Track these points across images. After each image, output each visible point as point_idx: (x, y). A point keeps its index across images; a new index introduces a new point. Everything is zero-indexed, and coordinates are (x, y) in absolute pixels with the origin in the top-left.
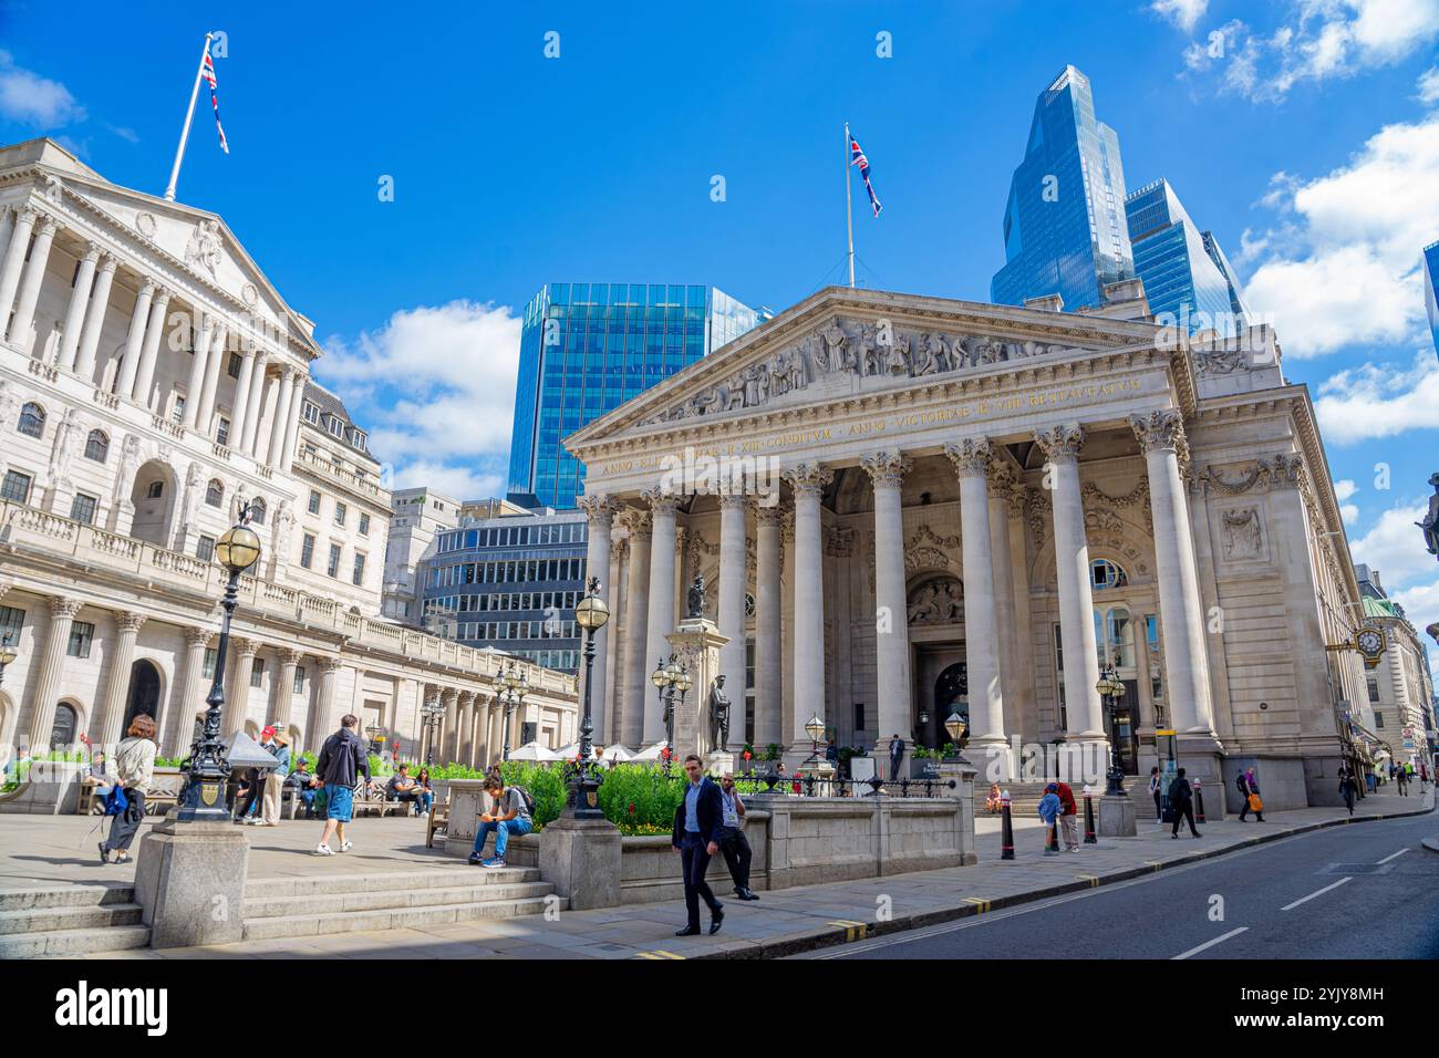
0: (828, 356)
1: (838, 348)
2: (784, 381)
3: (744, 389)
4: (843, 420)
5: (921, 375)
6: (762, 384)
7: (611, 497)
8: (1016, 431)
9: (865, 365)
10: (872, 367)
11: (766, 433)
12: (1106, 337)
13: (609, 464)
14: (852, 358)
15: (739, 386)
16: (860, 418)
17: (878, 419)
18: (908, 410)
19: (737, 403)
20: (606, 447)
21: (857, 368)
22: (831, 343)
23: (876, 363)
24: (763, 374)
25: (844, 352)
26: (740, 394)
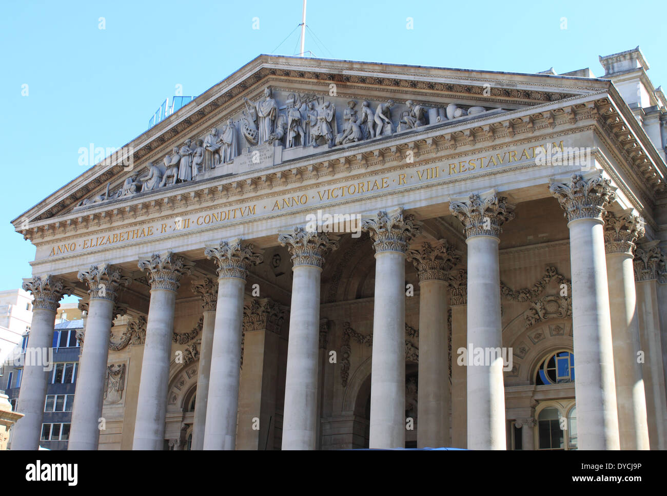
0: (258, 128)
1: (267, 119)
2: (217, 156)
3: (178, 165)
4: (268, 195)
5: (341, 144)
6: (197, 160)
7: (53, 279)
8: (434, 202)
9: (291, 136)
10: (297, 138)
11: (196, 211)
12: (527, 94)
13: (56, 245)
14: (280, 130)
15: (175, 160)
16: (284, 192)
17: (300, 194)
18: (329, 183)
19: (171, 179)
20: (52, 227)
21: (283, 140)
22: (260, 115)
23: (302, 134)
24: (199, 150)
25: (273, 123)
26: (175, 170)
